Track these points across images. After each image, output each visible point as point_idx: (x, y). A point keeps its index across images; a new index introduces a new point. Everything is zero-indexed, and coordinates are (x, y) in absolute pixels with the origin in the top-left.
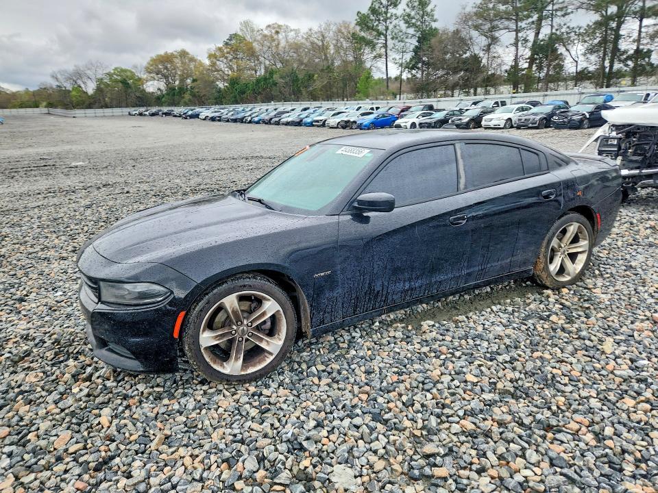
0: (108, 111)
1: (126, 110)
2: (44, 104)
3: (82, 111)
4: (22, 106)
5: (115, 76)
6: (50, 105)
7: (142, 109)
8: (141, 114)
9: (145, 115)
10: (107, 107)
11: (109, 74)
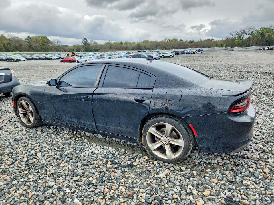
0: (249, 48)
1: (258, 47)
2: (225, 45)
3: (237, 48)
4: (217, 46)
5: (260, 32)
6: (227, 46)
7: (266, 47)
8: (264, 49)
9: (266, 49)
10: (249, 46)
11: (257, 31)
